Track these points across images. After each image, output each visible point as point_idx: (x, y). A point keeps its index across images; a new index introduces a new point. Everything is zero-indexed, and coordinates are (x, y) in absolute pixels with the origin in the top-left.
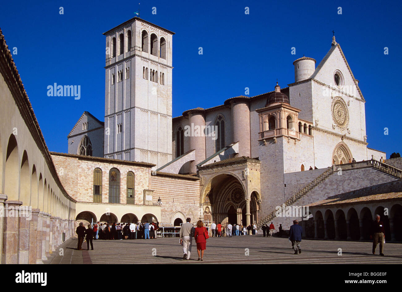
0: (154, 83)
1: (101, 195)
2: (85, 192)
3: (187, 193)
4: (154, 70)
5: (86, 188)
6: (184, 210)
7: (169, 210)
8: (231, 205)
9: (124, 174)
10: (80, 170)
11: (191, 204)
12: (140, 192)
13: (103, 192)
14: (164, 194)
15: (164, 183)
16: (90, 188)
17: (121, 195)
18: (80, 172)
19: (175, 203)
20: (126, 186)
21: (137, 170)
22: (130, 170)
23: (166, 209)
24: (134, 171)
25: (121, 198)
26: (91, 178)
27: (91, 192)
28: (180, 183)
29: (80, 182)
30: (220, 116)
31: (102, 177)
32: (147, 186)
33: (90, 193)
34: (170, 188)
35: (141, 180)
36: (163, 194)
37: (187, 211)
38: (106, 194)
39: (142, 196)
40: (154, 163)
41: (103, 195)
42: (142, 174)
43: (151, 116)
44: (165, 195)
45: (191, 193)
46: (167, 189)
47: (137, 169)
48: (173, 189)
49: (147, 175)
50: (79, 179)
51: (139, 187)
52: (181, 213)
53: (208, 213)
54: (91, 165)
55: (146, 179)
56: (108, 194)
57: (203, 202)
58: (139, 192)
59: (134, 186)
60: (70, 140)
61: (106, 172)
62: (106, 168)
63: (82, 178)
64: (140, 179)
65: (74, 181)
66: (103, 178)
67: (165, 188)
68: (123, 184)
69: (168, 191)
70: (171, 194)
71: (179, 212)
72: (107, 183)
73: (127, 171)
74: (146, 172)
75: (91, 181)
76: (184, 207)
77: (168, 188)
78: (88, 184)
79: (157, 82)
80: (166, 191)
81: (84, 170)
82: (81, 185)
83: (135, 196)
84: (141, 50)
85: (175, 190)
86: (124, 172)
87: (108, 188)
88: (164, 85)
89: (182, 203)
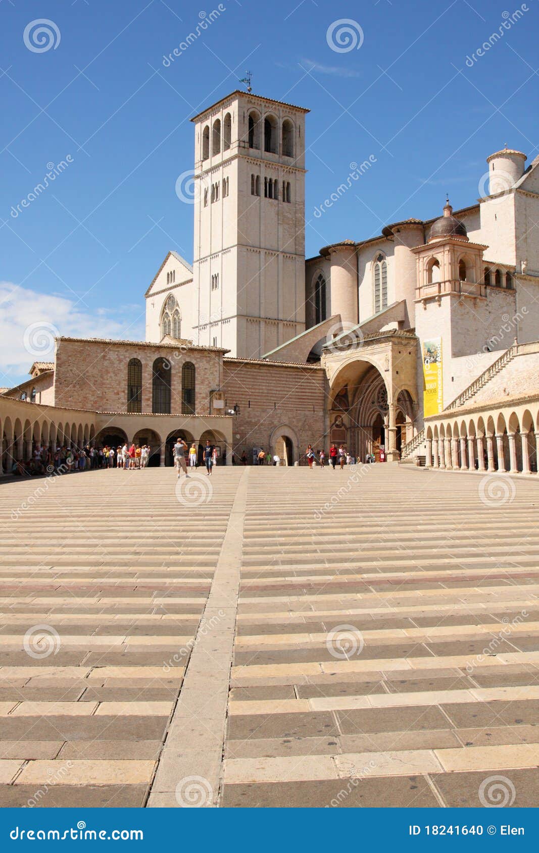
0: (271, 200)
1: (141, 401)
2: (115, 397)
3: (300, 394)
4: (271, 180)
5: (116, 391)
6: (295, 423)
7: (267, 422)
8: (377, 413)
9: (177, 367)
10: (106, 363)
11: (307, 413)
12: (204, 395)
13: (143, 397)
14: (258, 396)
15: (258, 377)
16: (123, 390)
17: (172, 401)
18: (106, 367)
19: (279, 411)
20: (181, 385)
21: (199, 360)
22: (188, 360)
24: (194, 362)
25: (172, 405)
26: (124, 375)
27: (124, 397)
28: (287, 378)
29: (108, 382)
30: (380, 255)
31: (141, 373)
32: (217, 385)
33: (123, 399)
34: (268, 386)
35: (206, 376)
36: (255, 396)
37: (300, 424)
38: (148, 400)
39: (207, 401)
40: (227, 349)
41: (143, 401)
42: (207, 366)
43: (265, 259)
44: (259, 398)
45: (307, 394)
46: (264, 388)
47: (199, 358)
48: (275, 386)
49: (216, 367)
50: (105, 377)
51: (202, 386)
52: (289, 427)
53: (341, 427)
54: (122, 355)
55: (215, 373)
56: (151, 400)
57: (330, 407)
58: (202, 395)
59: (194, 385)
61: (147, 365)
62: (148, 359)
63: (109, 375)
64: (205, 374)
65: (96, 381)
66: (143, 374)
67: (259, 385)
68: (175, 383)
69: (266, 391)
70: (271, 397)
71: (285, 425)
72: (149, 381)
73: (182, 362)
74: (214, 363)
75: (124, 380)
76: (294, 418)
77: (266, 386)
78: (119, 384)
79: (276, 198)
80: (261, 391)
81: (112, 363)
82: (108, 386)
83: (196, 402)
84: (247, 145)
85: (279, 389)
86: (178, 364)
87: (151, 390)
88: (288, 201)
89: (291, 410)
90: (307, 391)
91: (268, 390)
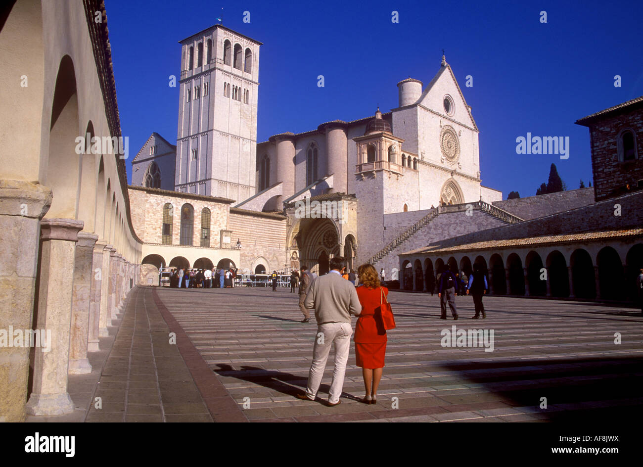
0: (236, 101)
1: (172, 235)
2: (153, 231)
3: (271, 235)
4: (237, 87)
5: (154, 227)
6: (268, 256)
7: (250, 254)
8: (322, 251)
9: (198, 211)
10: (147, 206)
11: (275, 248)
12: (216, 233)
13: (173, 232)
14: (244, 235)
15: (245, 222)
16: (159, 226)
17: (194, 236)
18: (148, 208)
19: (258, 247)
20: (200, 225)
21: (213, 207)
22: (206, 206)
23: (246, 254)
24: (210, 208)
25: (194, 239)
26: (160, 215)
27: (160, 232)
28: (263, 223)
29: (148, 219)
30: (312, 143)
32: (225, 226)
33: (159, 233)
34: (251, 229)
35: (218, 219)
36: (243, 235)
37: (271, 256)
38: (177, 234)
39: (219, 237)
40: (234, 199)
41: (173, 235)
42: (220, 212)
43: (231, 141)
44: (245, 236)
45: (276, 235)
46: (248, 229)
47: (214, 205)
48: (255, 229)
49: (225, 212)
50: (146, 216)
51: (215, 226)
52: (264, 258)
53: (296, 259)
54: (160, 200)
55: (224, 217)
56: (179, 235)
57: (290, 245)
58: (215, 233)
59: (210, 225)
60: (135, 167)
61: (177, 208)
62: (178, 204)
63: (150, 214)
64: (217, 217)
65: (141, 219)
66: (174, 215)
67: (245, 228)
68: (196, 223)
69: (249, 232)
70: (253, 236)
71: (262, 257)
72: (178, 221)
73: (201, 208)
74: (224, 210)
75: (160, 219)
76: (267, 252)
78: (157, 222)
79: (240, 100)
80: (246, 232)
81: (152, 206)
82: (149, 223)
83: (211, 238)
84: (223, 62)
85: (257, 231)
86: (199, 209)
87: (180, 227)
88: (248, 104)
89: (265, 247)
90: (276, 233)
91: (251, 231)
